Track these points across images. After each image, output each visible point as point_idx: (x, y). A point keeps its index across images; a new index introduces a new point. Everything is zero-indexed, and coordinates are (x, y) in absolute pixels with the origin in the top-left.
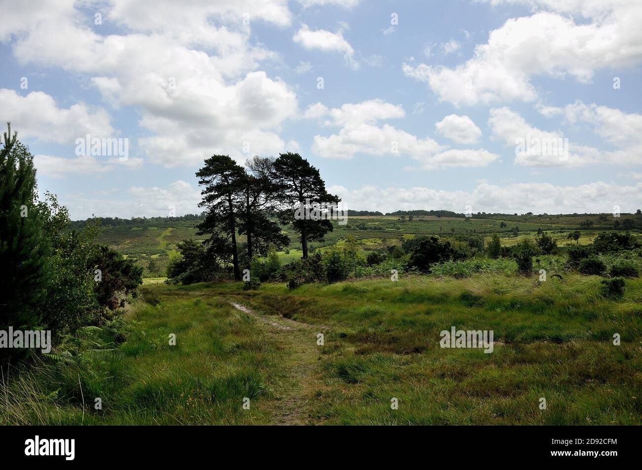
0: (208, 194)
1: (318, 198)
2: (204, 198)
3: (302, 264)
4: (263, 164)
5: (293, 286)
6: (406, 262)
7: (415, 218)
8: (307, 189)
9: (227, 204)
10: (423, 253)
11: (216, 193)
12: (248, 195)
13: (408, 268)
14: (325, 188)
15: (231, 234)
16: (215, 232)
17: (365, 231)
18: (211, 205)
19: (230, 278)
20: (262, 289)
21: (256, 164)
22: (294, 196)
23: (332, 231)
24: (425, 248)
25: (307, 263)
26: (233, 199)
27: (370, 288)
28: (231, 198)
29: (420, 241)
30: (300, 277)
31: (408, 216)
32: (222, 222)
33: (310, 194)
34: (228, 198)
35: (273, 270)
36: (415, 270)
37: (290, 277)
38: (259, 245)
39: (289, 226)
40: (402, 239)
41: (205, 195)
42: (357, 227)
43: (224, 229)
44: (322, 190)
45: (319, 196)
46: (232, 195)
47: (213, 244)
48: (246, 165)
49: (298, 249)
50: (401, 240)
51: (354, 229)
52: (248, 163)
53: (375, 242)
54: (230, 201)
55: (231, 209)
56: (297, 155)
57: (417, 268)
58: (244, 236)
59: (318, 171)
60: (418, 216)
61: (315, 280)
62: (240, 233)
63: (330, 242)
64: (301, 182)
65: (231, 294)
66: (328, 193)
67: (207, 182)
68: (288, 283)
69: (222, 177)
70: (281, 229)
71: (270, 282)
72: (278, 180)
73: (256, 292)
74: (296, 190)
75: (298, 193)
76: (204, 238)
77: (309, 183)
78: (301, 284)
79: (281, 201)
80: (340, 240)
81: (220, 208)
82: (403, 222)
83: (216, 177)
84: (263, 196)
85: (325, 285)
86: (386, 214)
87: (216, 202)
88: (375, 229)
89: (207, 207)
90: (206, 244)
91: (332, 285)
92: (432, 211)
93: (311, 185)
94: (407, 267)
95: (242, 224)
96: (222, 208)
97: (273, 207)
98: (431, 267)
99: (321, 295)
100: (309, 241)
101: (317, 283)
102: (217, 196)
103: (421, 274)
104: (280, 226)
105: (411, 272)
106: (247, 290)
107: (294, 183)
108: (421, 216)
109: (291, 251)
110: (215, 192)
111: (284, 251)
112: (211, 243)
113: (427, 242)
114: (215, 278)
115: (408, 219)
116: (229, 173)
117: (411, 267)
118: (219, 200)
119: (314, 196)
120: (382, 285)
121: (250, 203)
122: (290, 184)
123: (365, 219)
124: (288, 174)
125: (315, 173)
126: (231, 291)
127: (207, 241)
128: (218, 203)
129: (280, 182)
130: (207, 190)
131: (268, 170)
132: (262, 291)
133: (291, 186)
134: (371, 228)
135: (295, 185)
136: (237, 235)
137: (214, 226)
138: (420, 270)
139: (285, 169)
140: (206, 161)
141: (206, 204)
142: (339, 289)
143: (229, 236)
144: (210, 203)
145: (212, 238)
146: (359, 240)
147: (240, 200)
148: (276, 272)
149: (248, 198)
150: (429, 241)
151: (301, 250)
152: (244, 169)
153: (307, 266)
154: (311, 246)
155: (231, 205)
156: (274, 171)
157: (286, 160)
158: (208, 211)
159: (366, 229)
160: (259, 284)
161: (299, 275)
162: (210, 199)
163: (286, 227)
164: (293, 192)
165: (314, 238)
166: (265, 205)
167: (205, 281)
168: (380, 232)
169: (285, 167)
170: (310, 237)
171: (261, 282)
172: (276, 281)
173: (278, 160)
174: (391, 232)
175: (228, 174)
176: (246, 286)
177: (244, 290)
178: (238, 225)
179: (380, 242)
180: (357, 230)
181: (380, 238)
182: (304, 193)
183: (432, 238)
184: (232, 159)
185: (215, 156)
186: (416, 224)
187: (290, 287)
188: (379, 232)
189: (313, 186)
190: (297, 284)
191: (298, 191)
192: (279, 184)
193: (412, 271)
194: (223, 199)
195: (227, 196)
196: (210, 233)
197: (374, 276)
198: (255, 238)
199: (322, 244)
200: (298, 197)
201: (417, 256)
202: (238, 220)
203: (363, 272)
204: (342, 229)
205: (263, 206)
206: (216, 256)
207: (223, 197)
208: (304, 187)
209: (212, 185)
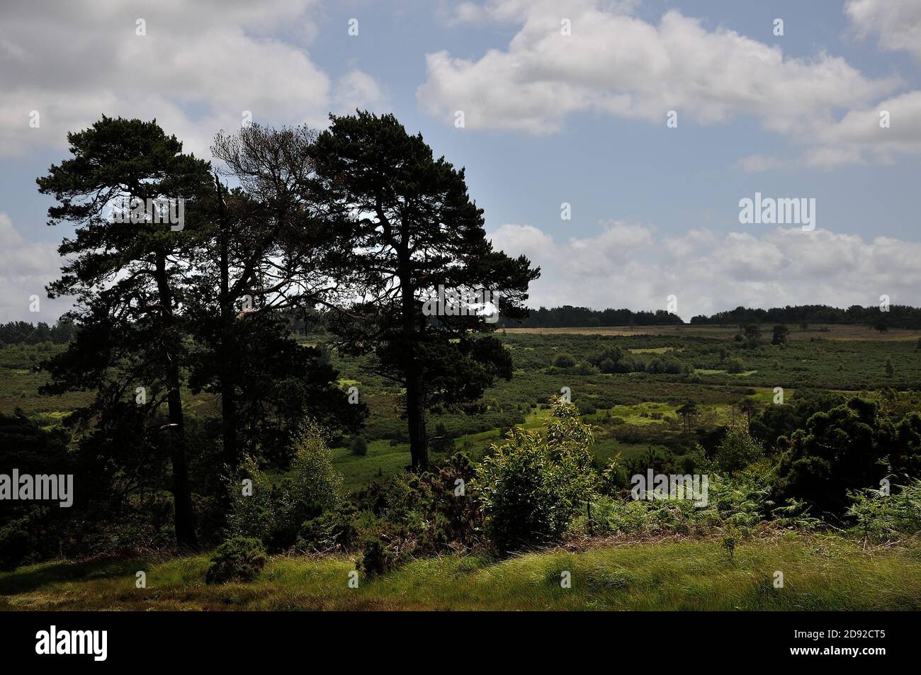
0: (84, 253)
1: (462, 265)
2: (68, 265)
3: (410, 490)
4: (276, 153)
5: (375, 565)
6: (763, 485)
7: (795, 334)
8: (424, 238)
9: (152, 287)
10: (826, 455)
11: (114, 251)
12: (224, 258)
13: (773, 507)
14: (483, 233)
15: (165, 391)
16: (107, 384)
17: (622, 378)
18: (94, 289)
19: (160, 543)
20: (271, 578)
21: (252, 152)
22: (380, 261)
23: (507, 375)
24: (833, 435)
25: (424, 485)
26: (173, 270)
27: (638, 573)
28: (167, 268)
29: (812, 412)
30: (402, 535)
31: (771, 327)
32: (134, 349)
33: (432, 252)
34: (155, 268)
35: (308, 510)
36: (796, 513)
37: (367, 535)
38: (263, 426)
39: (364, 359)
40: (748, 407)
41: (74, 256)
42: (596, 362)
43: (139, 374)
44: (474, 239)
45: (466, 260)
46: (170, 257)
47: (100, 425)
48: (216, 153)
49: (395, 438)
50: (744, 410)
51: (583, 372)
52: (222, 148)
53: (655, 417)
54: (161, 276)
55: (165, 306)
56: (389, 121)
57: (804, 507)
58: (210, 395)
59: (462, 174)
60: (804, 326)
61: (453, 544)
62: (196, 386)
63: (502, 415)
64: (403, 214)
65: (163, 599)
66: (496, 249)
67: (79, 212)
68: (361, 556)
69: (134, 194)
70: (337, 373)
71: (299, 553)
72: (326, 207)
73: (253, 587)
74: (387, 239)
75: (394, 251)
76: (71, 404)
77: (431, 214)
78: (403, 560)
79: (338, 277)
80: (537, 410)
81: (127, 301)
82: (753, 346)
83: (110, 194)
84: (277, 259)
85: (483, 564)
86: (694, 320)
87: (111, 281)
88: (656, 369)
89: (78, 296)
90: (77, 426)
91: (508, 563)
92: (856, 310)
93: (437, 222)
94: (770, 502)
95: (201, 356)
96: (134, 303)
97: (312, 298)
98: (853, 501)
99: (473, 595)
100: (433, 411)
101: (460, 558)
102: (118, 262)
103: (817, 529)
104: (335, 362)
105: (785, 520)
106: (220, 581)
107: (380, 215)
108: (818, 326)
109: (371, 447)
110: (109, 247)
111: (347, 446)
112: (94, 421)
113: (836, 416)
114: (107, 540)
115: (770, 336)
116: (158, 181)
117: (781, 501)
118: (124, 274)
119: (448, 260)
120: (680, 563)
121: (231, 283)
122: (366, 221)
123: (619, 337)
124: (358, 188)
125: (451, 182)
126: (164, 588)
127: (81, 416)
128: (122, 283)
129: (331, 211)
130: (80, 240)
131: (292, 171)
132: (272, 586)
133: (370, 226)
134: (640, 368)
135: (384, 222)
136: (185, 393)
137: (104, 363)
138: (815, 513)
139: (348, 167)
140: (74, 139)
141: (77, 286)
142: (533, 576)
143: (158, 398)
144: (91, 285)
145: (97, 406)
146: (602, 407)
147: (200, 273)
148: (321, 519)
149: (224, 267)
150: (845, 414)
151: (405, 441)
152: (208, 166)
153: (424, 496)
154: (440, 429)
155: (166, 292)
156: (311, 176)
157: (354, 139)
158: (84, 310)
159: (624, 370)
160: (261, 562)
161: (398, 527)
162: (92, 270)
163: (353, 367)
164: (378, 248)
165: (449, 399)
166: (283, 289)
167: (70, 554)
168: (674, 381)
169: (349, 161)
170: (437, 399)
171: (269, 553)
172: (320, 548)
173: (324, 138)
174: (709, 382)
175: (154, 186)
176: (215, 568)
177: (208, 582)
178: (192, 360)
179: (671, 413)
180: (592, 374)
181: (673, 402)
182: (414, 250)
183: (855, 404)
184: (168, 133)
185: (107, 122)
186: (799, 353)
187: (368, 571)
188: (668, 380)
189: (443, 226)
190: (390, 559)
191: (395, 245)
192: (330, 217)
193: (788, 514)
194: (137, 269)
195: (150, 259)
196: (92, 388)
197: (654, 533)
198: (248, 404)
199: (475, 421)
200: (393, 263)
201: (804, 465)
202: (189, 341)
203: (616, 516)
204: (544, 370)
205: (275, 294)
206: (110, 466)
207: (137, 264)
208: (415, 232)
209: (99, 220)
